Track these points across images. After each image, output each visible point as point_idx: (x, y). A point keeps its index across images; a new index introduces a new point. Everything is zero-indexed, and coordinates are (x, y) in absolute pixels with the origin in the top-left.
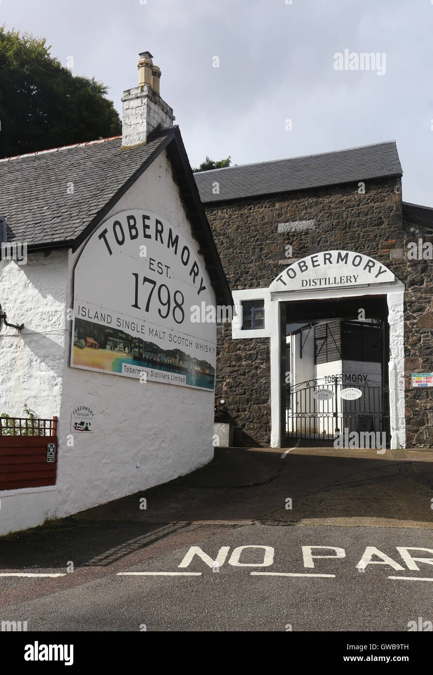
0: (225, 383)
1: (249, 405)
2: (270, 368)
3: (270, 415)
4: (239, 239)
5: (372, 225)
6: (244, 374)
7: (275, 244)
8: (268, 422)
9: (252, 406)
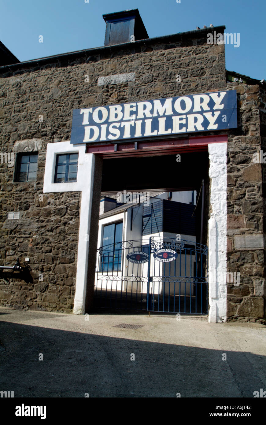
0: (31, 240)
1: (54, 264)
2: (79, 224)
3: (75, 276)
4: (59, 94)
5: (194, 75)
6: (52, 230)
7: (94, 97)
8: (73, 284)
9: (57, 266)
